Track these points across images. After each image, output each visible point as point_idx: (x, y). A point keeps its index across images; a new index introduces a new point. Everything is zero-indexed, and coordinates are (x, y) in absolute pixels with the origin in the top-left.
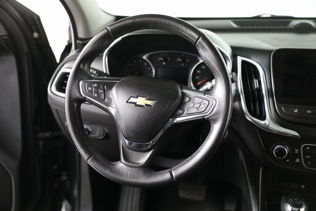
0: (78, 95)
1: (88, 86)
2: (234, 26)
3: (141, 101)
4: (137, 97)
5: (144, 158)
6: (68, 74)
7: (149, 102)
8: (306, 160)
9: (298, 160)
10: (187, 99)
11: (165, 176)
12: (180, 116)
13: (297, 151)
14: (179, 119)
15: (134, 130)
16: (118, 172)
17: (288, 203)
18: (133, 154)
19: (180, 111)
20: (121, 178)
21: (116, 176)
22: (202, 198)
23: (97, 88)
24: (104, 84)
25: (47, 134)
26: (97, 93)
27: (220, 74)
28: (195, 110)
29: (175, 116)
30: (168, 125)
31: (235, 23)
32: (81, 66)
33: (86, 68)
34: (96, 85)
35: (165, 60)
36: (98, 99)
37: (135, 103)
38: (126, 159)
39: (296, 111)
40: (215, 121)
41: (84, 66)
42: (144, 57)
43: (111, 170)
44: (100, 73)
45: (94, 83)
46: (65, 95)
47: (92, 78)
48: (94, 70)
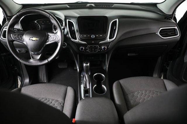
0: (11, 39)
1: (14, 36)
2: (68, 7)
3: (34, 39)
4: (32, 38)
5: (39, 57)
6: (6, 31)
7: (37, 39)
8: (89, 50)
9: (87, 51)
10: (49, 36)
11: (46, 61)
12: (48, 42)
13: (87, 48)
14: (47, 43)
15: (34, 49)
16: (31, 63)
17: (84, 63)
18: (35, 56)
19: (48, 41)
20: (32, 64)
21: (30, 64)
22: (66, 67)
23: (18, 36)
24: (20, 34)
25: (4, 54)
26: (18, 38)
27: (58, 27)
28: (52, 40)
29: (46, 42)
30: (45, 46)
31: (68, 5)
32: (10, 29)
33: (12, 29)
34: (17, 35)
35: (43, 22)
36: (19, 39)
37: (32, 40)
38: (33, 58)
39: (85, 36)
40: (59, 42)
41: (11, 29)
42: (35, 22)
43: (29, 62)
44: (19, 30)
45: (16, 34)
46: (6, 39)
47: (15, 33)
48: (16, 29)
